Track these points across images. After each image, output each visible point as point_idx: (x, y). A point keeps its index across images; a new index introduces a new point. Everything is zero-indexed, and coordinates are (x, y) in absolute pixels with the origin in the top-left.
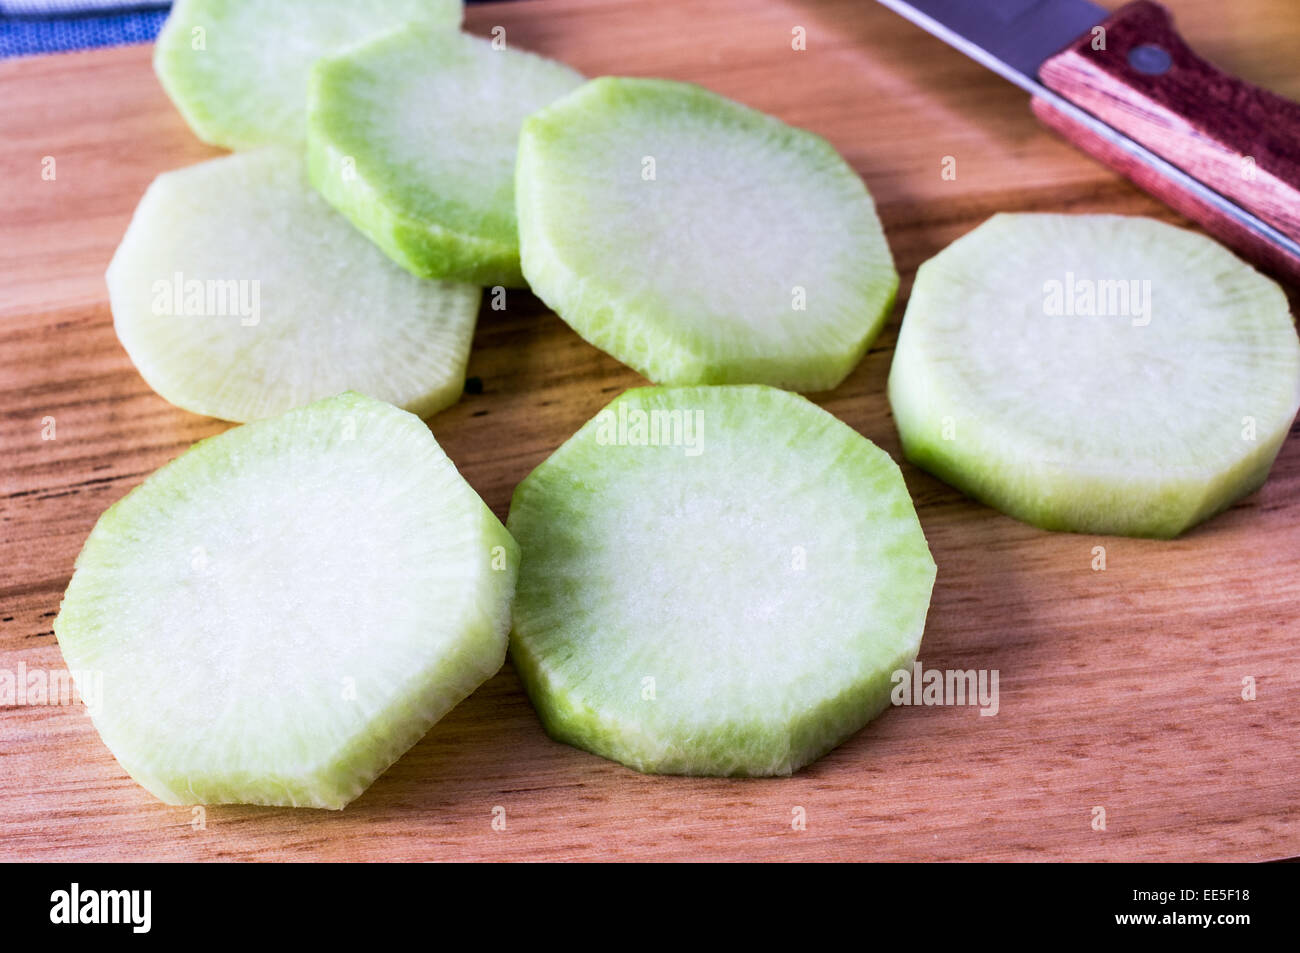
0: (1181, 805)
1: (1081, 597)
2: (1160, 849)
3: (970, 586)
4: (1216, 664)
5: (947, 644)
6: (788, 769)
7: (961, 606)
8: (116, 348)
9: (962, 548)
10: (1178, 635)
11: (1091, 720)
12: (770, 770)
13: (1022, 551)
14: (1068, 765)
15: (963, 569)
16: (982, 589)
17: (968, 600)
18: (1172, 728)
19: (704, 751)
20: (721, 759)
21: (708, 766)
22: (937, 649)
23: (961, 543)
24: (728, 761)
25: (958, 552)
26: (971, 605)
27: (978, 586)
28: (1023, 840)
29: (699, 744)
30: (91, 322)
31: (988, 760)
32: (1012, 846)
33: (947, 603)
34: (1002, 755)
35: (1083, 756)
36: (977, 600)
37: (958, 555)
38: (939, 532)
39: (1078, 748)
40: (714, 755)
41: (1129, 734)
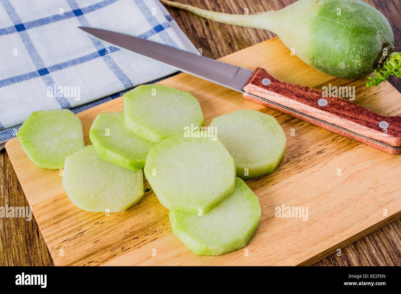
0: (322, 236)
1: (290, 200)
2: (321, 245)
3: (268, 204)
4: (319, 206)
5: (268, 217)
6: (245, 246)
7: (268, 208)
8: (70, 203)
9: (263, 196)
10: (311, 202)
11: (300, 224)
12: (242, 247)
13: (275, 194)
14: (300, 234)
15: (265, 201)
16: (270, 204)
17: (269, 207)
18: (316, 221)
19: (230, 248)
20: (233, 248)
21: (231, 250)
22: (267, 218)
23: (263, 195)
24: (234, 248)
25: (263, 197)
26: (270, 207)
27: (269, 203)
28: (296, 251)
29: (229, 247)
30: (61, 198)
31: (284, 238)
32: (295, 253)
33: (265, 208)
34: (287, 236)
35: (301, 231)
36: (271, 206)
37: (263, 198)
38: (258, 194)
39: (300, 230)
40: (232, 248)
41: (308, 225)
